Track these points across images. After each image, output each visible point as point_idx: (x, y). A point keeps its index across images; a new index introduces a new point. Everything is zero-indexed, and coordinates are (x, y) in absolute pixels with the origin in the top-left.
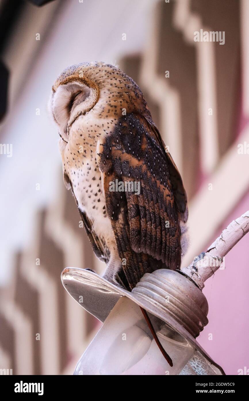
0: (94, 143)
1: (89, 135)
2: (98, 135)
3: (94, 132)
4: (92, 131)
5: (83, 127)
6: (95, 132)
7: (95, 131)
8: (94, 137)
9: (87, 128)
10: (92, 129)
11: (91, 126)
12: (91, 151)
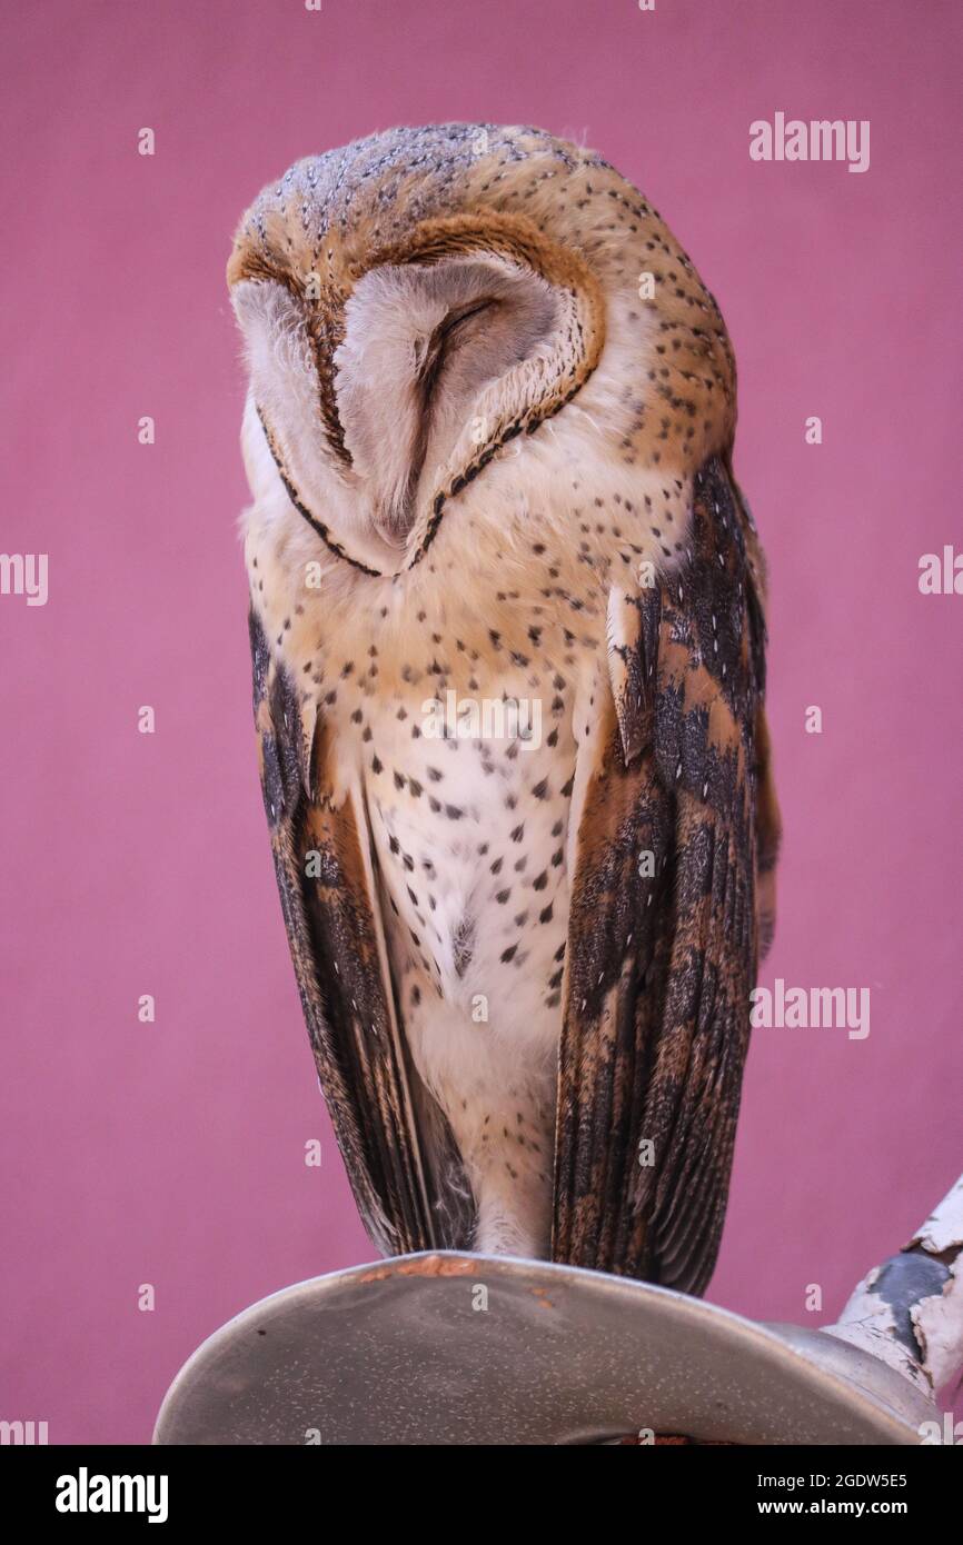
0: (593, 595)
1: (586, 547)
2: (629, 552)
3: (609, 534)
4: (600, 529)
5: (552, 502)
6: (613, 537)
7: (617, 534)
8: (609, 562)
9: (577, 513)
10: (603, 516)
11: (599, 503)
12: (563, 635)
